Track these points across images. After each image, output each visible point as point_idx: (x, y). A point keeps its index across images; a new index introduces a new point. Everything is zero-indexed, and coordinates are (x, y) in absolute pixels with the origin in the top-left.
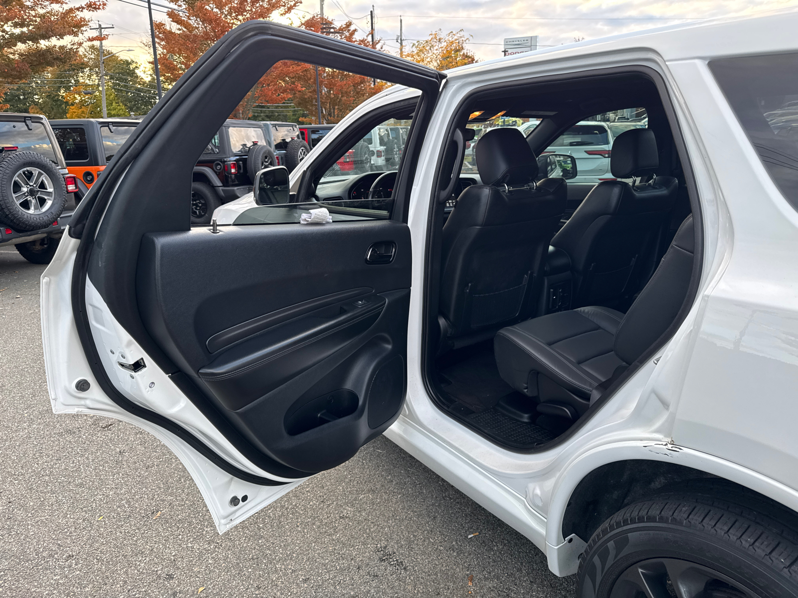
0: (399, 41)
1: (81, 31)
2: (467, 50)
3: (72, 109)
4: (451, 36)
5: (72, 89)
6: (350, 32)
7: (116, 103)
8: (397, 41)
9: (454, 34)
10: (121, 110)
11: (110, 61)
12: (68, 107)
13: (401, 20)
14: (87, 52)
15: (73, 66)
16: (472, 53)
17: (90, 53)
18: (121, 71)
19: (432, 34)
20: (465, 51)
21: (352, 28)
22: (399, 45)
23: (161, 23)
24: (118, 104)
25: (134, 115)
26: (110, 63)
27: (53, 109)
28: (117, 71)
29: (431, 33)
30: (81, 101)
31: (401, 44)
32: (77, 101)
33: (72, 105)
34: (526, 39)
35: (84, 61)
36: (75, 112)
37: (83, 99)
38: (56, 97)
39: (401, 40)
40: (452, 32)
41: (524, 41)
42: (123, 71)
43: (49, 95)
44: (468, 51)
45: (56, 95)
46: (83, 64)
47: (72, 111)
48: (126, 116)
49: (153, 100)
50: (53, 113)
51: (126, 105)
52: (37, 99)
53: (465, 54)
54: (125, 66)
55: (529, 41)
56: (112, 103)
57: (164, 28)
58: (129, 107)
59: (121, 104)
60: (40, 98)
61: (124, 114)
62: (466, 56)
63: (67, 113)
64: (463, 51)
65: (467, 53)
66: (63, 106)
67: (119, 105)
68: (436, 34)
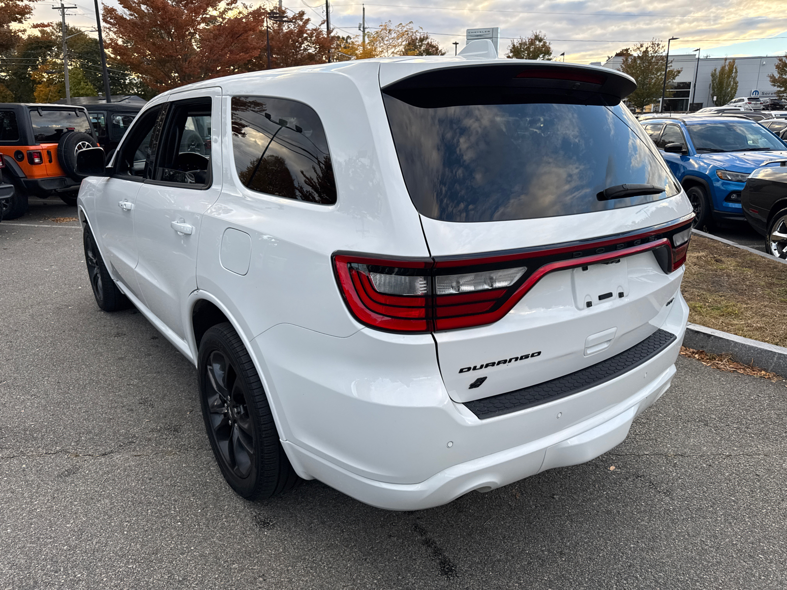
0: (362, 29)
1: (25, 18)
2: (432, 39)
3: (40, 88)
4: (400, 28)
5: (39, 67)
6: (304, 21)
7: (85, 83)
8: (360, 29)
9: (403, 26)
10: (89, 90)
11: (78, 39)
12: (35, 85)
13: (364, 9)
14: (55, 30)
15: (40, 44)
16: (436, 43)
17: (58, 30)
18: (89, 50)
19: (382, 26)
20: (429, 41)
21: (305, 17)
22: (362, 33)
23: (112, 8)
24: (86, 84)
25: (103, 95)
26: (79, 41)
27: (20, 87)
28: (85, 50)
29: (381, 24)
30: (49, 80)
31: (364, 31)
32: (45, 80)
33: (40, 83)
34: (488, 31)
35: (52, 38)
36: (42, 91)
37: (51, 77)
38: (23, 75)
39: (364, 28)
40: (401, 24)
41: (485, 32)
42: (91, 50)
43: (16, 73)
44: (433, 41)
45: (23, 73)
46: (50, 42)
47: (39, 89)
48: (95, 96)
49: (122, 81)
50: (19, 91)
51: (94, 85)
52: (3, 76)
53: (430, 43)
54: (93, 45)
55: (491, 32)
56: (80, 83)
57: (115, 13)
58: (98, 87)
59: (89, 84)
60: (6, 75)
61: (92, 94)
62: (430, 45)
63: (34, 91)
64: (428, 40)
65: (431, 42)
66: (31, 84)
67: (88, 85)
68: (386, 25)
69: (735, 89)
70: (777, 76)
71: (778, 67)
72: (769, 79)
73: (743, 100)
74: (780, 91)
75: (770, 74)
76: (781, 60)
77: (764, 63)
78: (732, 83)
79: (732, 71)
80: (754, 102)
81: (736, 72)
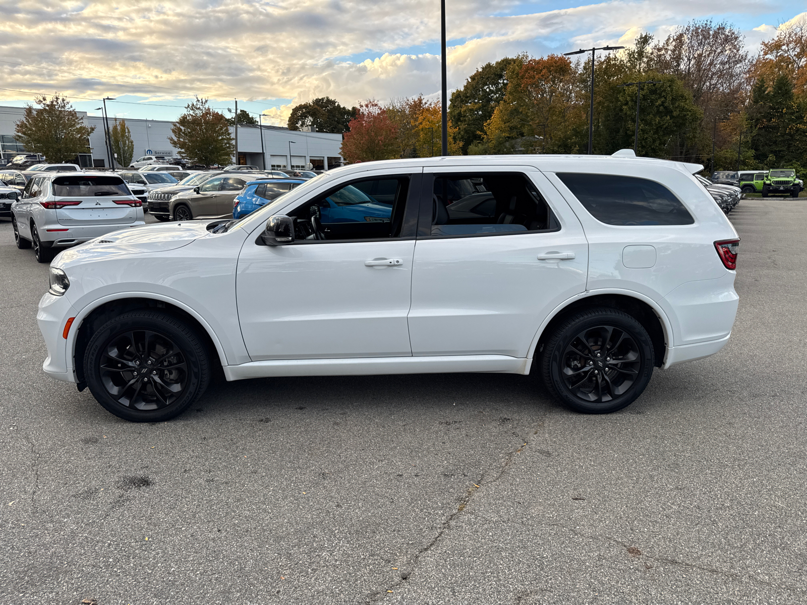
69: (131, 148)
70: (175, 139)
71: (174, 131)
72: (169, 140)
73: (151, 159)
74: (181, 152)
75: (169, 136)
76: (175, 125)
77: (150, 126)
78: (127, 142)
79: (125, 131)
80: (162, 161)
81: (129, 132)
